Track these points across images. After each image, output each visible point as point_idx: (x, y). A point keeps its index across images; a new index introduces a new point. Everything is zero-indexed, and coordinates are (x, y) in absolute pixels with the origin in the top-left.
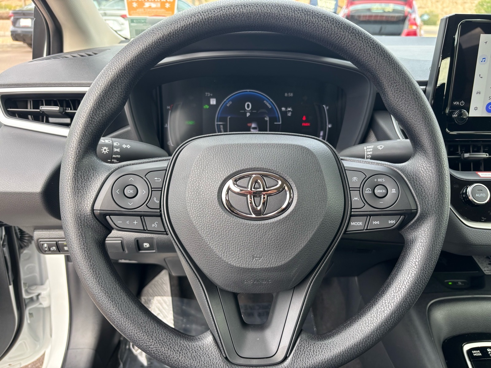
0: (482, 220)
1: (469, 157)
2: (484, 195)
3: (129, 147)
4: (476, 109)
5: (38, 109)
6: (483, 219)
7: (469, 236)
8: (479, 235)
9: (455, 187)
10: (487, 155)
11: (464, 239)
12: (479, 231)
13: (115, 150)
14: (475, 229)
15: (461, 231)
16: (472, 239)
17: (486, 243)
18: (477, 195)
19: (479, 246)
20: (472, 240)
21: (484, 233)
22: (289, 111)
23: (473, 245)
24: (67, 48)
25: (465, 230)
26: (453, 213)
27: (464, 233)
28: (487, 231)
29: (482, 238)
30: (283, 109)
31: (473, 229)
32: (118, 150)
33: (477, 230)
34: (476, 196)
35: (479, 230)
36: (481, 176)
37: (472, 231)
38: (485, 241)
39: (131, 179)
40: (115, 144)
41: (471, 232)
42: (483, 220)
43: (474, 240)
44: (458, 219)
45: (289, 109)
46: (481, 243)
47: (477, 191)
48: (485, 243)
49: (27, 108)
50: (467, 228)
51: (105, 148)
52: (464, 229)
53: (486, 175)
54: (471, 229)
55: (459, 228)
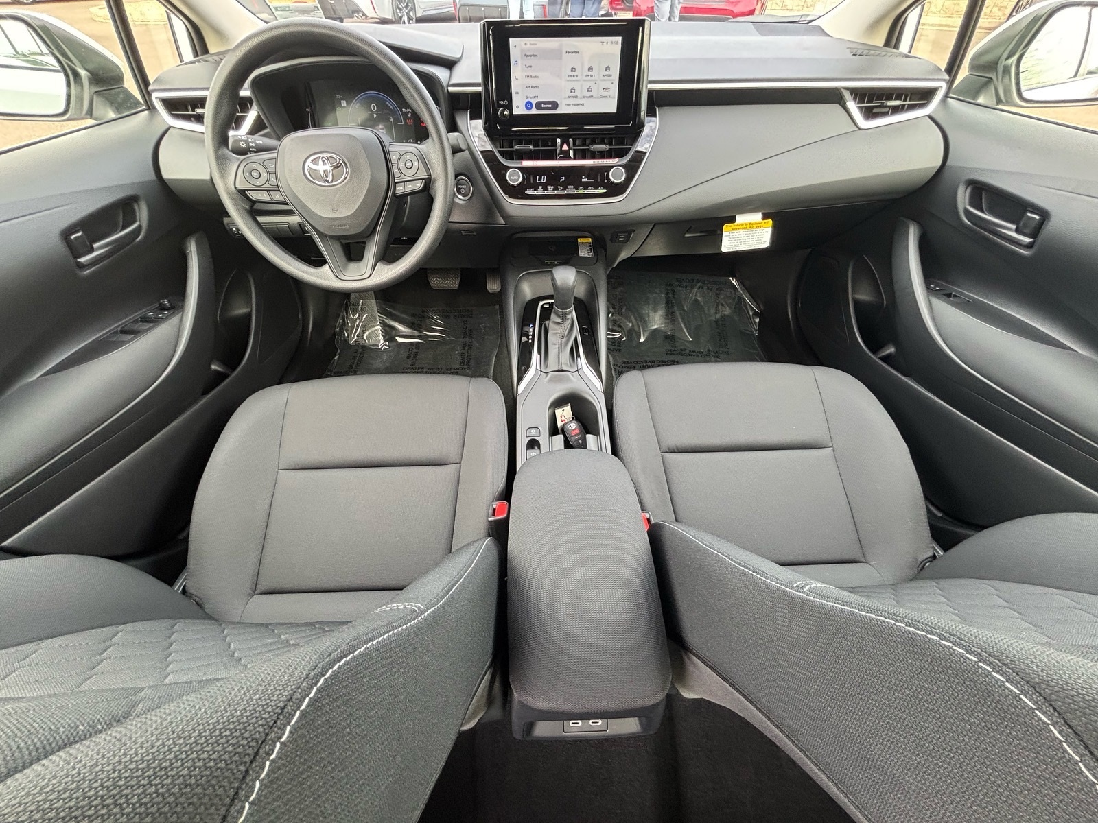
3: (261, 142)
4: (517, 107)
5: (194, 111)
13: (251, 145)
22: (409, 112)
24: (212, 50)
30: (404, 110)
32: (253, 145)
39: (254, 165)
40: (250, 140)
45: (409, 110)
49: (188, 111)
51: (243, 142)
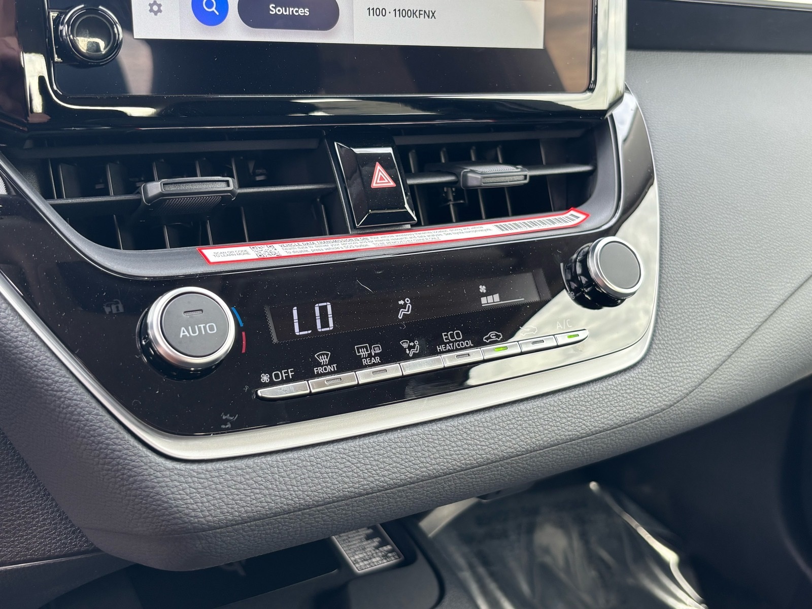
0: (223, 426)
1: (161, 195)
2: (211, 328)
6: (225, 422)
7: (182, 499)
8: (220, 487)
9: (111, 312)
10: (227, 182)
11: (163, 515)
12: (218, 470)
14: (204, 466)
15: (149, 483)
16: (195, 506)
17: (252, 511)
18: (183, 332)
19: (230, 529)
20: (194, 510)
21: (238, 475)
23: (204, 530)
25: (164, 476)
26: (107, 417)
27: (161, 490)
28: (250, 462)
29: (232, 494)
31: (195, 467)
33: (209, 466)
34: (182, 334)
35: (218, 465)
36: (212, 259)
37: (192, 477)
38: (245, 502)
41: (190, 480)
42: (229, 425)
43: (202, 511)
44: (132, 441)
46: (232, 514)
47: (184, 315)
48: (246, 512)
50: (169, 469)
52: (159, 474)
53: (231, 254)
54: (189, 466)
55: (139, 474)
